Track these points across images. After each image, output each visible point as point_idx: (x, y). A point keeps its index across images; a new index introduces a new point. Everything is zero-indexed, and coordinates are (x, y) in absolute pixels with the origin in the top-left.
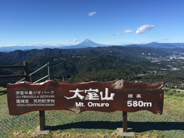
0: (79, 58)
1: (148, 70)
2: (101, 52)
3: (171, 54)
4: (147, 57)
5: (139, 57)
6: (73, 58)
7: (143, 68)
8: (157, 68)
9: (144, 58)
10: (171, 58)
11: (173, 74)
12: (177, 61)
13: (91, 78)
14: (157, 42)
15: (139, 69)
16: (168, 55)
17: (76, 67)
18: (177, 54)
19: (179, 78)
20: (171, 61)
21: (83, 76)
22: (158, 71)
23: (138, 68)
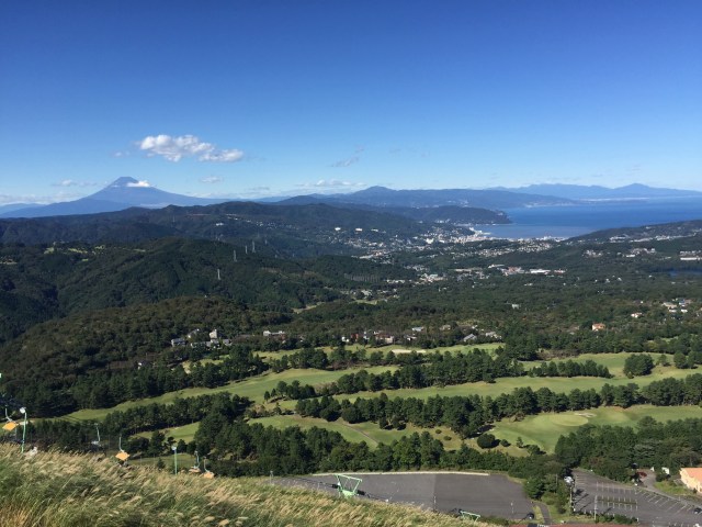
0: (78, 257)
1: (344, 286)
2: (179, 227)
3: (428, 228)
4: (350, 242)
5: (322, 241)
6: (50, 255)
7: (328, 281)
8: (375, 278)
9: (340, 246)
10: (429, 241)
11: (419, 294)
12: (443, 251)
13: (89, 337)
14: (388, 187)
15: (314, 285)
16: (420, 230)
17: (61, 293)
18: (448, 228)
19: (416, 309)
20: (426, 253)
21: (56, 330)
22: (375, 288)
23: (311, 282)
